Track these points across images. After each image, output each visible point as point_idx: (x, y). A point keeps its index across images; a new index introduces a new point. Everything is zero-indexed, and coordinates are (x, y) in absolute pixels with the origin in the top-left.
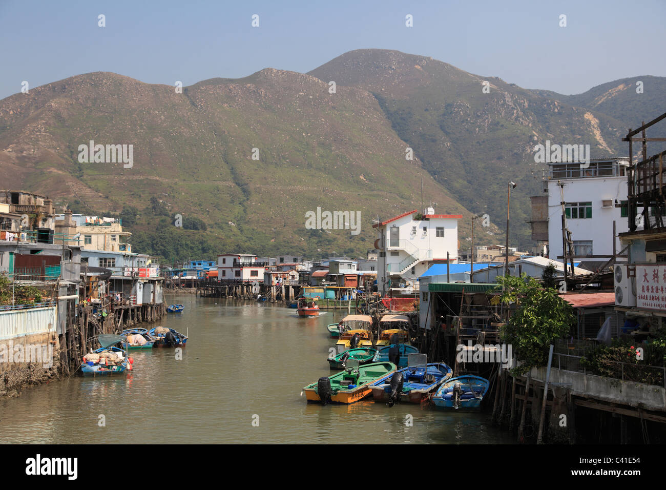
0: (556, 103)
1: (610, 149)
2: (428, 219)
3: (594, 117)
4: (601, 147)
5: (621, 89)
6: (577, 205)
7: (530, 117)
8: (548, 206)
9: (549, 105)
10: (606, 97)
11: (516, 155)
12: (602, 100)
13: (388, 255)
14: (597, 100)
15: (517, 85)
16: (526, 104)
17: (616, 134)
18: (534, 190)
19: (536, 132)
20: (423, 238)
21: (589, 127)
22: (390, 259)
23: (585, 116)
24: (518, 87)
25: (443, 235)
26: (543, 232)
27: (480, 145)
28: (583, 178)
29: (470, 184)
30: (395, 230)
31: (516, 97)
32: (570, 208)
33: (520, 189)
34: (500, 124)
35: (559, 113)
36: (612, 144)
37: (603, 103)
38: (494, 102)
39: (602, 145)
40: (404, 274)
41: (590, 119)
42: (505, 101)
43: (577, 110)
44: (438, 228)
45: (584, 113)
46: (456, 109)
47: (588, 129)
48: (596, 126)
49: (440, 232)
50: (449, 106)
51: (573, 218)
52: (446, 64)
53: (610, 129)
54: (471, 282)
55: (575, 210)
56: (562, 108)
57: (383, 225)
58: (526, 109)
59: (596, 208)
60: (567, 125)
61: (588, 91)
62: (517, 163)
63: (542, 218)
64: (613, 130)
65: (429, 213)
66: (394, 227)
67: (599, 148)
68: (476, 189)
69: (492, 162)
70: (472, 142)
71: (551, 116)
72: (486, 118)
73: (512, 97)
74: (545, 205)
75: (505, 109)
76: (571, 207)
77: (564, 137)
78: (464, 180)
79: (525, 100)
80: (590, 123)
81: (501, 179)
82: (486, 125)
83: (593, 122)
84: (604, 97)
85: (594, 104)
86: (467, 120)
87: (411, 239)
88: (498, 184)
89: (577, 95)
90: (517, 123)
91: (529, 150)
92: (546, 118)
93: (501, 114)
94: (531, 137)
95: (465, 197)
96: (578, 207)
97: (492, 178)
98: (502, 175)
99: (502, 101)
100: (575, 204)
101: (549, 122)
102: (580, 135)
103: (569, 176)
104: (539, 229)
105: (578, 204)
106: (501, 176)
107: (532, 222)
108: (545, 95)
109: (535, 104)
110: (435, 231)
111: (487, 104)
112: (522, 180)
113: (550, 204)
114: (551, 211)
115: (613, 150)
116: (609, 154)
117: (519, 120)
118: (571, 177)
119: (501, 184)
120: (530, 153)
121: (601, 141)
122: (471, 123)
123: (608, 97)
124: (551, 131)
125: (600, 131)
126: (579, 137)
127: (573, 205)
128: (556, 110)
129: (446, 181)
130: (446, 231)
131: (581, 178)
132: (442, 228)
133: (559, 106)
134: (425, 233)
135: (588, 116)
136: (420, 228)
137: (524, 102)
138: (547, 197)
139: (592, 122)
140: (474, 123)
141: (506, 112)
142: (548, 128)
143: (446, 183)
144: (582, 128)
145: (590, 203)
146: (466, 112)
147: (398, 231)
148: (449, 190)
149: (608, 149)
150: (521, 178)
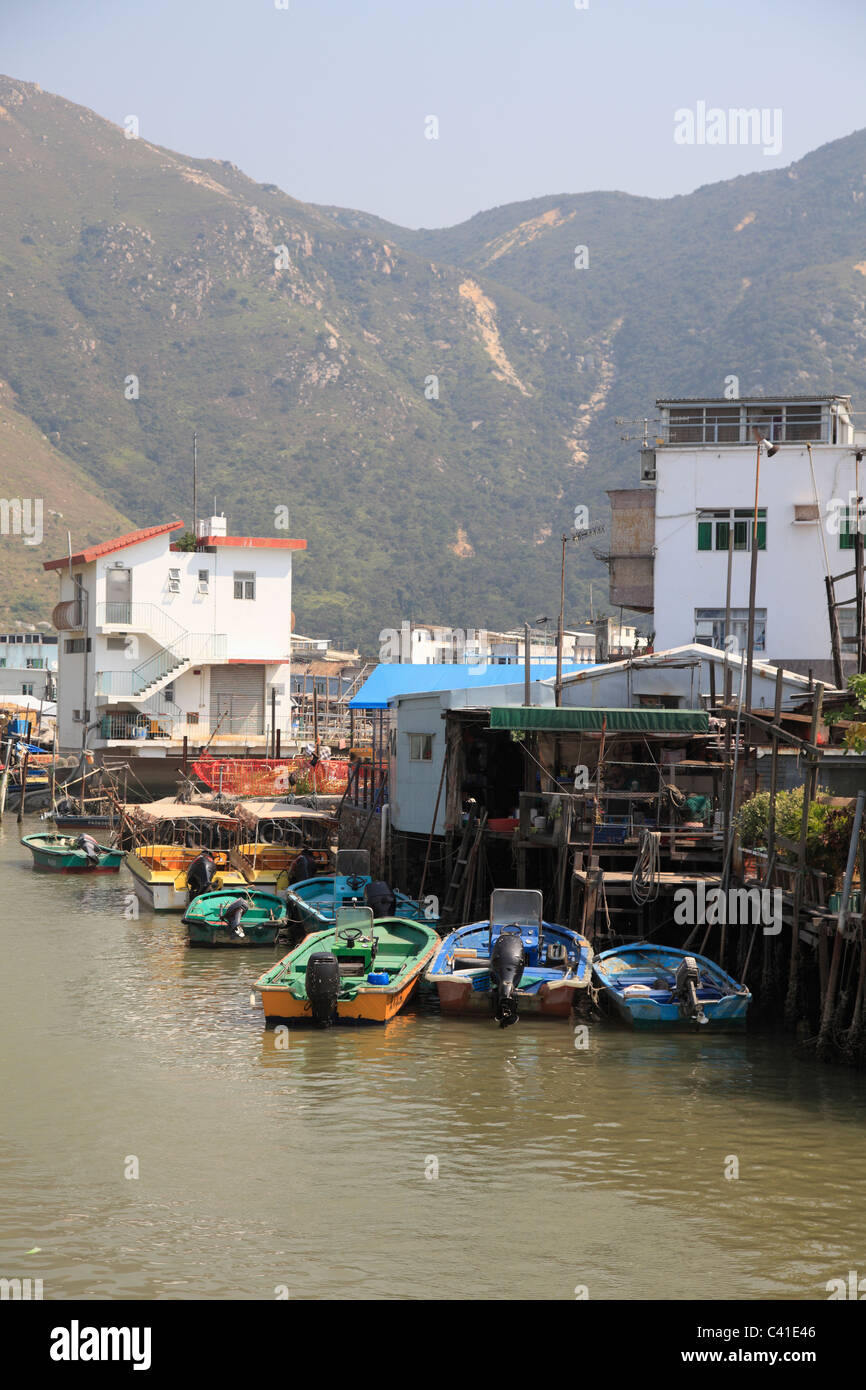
0: (386, 248)
1: (523, 383)
2: (210, 550)
3: (484, 294)
4: (500, 378)
5: (551, 223)
6: (728, 516)
7: (319, 283)
8: (653, 515)
9: (367, 251)
10: (512, 242)
11: (279, 387)
12: (504, 249)
13: (99, 648)
14: (490, 247)
15: (280, 188)
16: (308, 246)
17: (538, 344)
18: (327, 486)
19: (333, 325)
20: (199, 602)
21: (472, 320)
22: (102, 657)
23: (461, 291)
24: (284, 194)
25: (251, 595)
26: (638, 584)
27: (182, 351)
28: (747, 444)
29: (154, 464)
30: (120, 576)
31: (282, 223)
32: (711, 524)
33: (291, 482)
34: (239, 297)
35: (395, 278)
36: (528, 371)
37: (504, 257)
38: (219, 232)
39: (501, 372)
40: (147, 702)
41: (475, 299)
42: (250, 231)
43: (441, 271)
44: (238, 575)
45: (457, 282)
46: (113, 244)
47: (469, 326)
48: (488, 319)
49: (245, 587)
50: (92, 232)
51: (717, 549)
52: (84, 111)
53: (523, 329)
54: (557, 706)
55: (722, 529)
56: (401, 262)
57: (88, 560)
58: (308, 259)
59: (777, 526)
60: (413, 312)
61: (467, 222)
62: (284, 410)
63: (637, 548)
64: (530, 331)
65: (214, 533)
66: (118, 567)
67: (495, 380)
68: (171, 478)
69: (216, 402)
70: (160, 343)
71: (374, 282)
72: (200, 278)
73: (269, 222)
74: (646, 513)
75: (250, 255)
76: (714, 521)
77: (406, 344)
78: (137, 449)
79: (306, 235)
80: (474, 310)
81: (239, 451)
82: (199, 297)
83: (480, 309)
84: (508, 240)
85: (483, 260)
86: (145, 278)
87: (164, 603)
88: (231, 464)
89: (436, 230)
90: (285, 298)
91: (315, 376)
92: (362, 290)
93: (239, 268)
94: (322, 337)
95: (139, 499)
96: (732, 520)
97: (216, 448)
98: (244, 440)
99: (243, 233)
100: (724, 513)
101: (366, 301)
102: (447, 340)
103: (710, 438)
104: (629, 577)
105: (732, 514)
106: (240, 444)
107: (611, 559)
108: (356, 223)
109: (331, 248)
110: (230, 582)
111: (201, 236)
112: (296, 457)
113: (660, 510)
114: (660, 530)
115: (530, 385)
116: (522, 396)
117: (290, 290)
118: (716, 442)
119: (239, 465)
120: (318, 382)
121: (502, 361)
122: (156, 289)
123: (517, 243)
124: (373, 327)
125: (497, 334)
126: (446, 346)
127: (716, 516)
128: (387, 269)
129: (85, 449)
130: (260, 584)
131: (742, 445)
132: (252, 575)
133: (395, 257)
134: (204, 588)
135: (469, 291)
136: (189, 573)
137: (303, 237)
138: (653, 491)
139: (478, 306)
140: (163, 290)
141: (253, 265)
142: (365, 316)
143: (87, 457)
144: (452, 322)
145: (763, 512)
146: (142, 255)
147: (130, 580)
148: (97, 476)
149: (518, 383)
150: (294, 450)
